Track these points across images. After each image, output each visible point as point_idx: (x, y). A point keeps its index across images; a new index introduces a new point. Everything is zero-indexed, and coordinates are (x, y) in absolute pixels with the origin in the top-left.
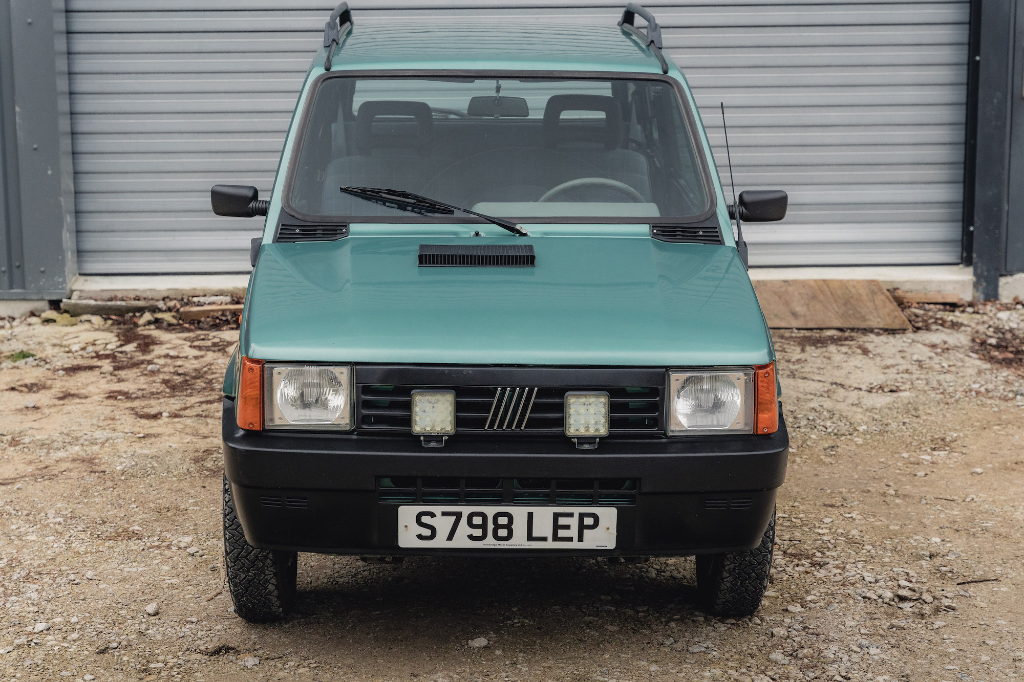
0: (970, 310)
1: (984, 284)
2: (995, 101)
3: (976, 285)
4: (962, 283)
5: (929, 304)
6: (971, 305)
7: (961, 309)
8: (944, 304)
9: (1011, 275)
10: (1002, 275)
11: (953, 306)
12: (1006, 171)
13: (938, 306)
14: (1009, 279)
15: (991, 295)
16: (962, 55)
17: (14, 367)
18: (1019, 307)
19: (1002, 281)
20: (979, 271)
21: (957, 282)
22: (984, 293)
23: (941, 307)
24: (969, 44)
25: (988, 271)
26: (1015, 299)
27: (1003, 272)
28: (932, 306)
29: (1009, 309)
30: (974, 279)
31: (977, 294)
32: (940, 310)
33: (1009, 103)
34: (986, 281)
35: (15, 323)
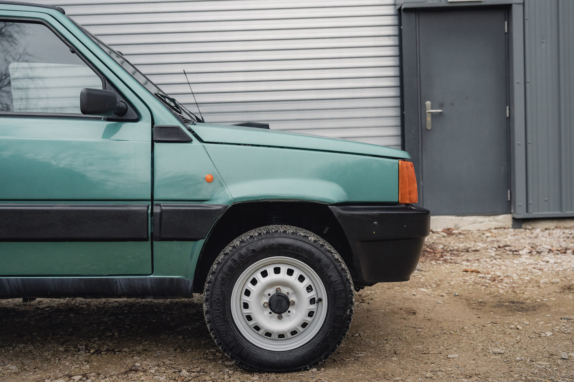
2: (413, 131)
12: (421, 166)
16: (398, 112)
24: (400, 107)
33: (420, 132)
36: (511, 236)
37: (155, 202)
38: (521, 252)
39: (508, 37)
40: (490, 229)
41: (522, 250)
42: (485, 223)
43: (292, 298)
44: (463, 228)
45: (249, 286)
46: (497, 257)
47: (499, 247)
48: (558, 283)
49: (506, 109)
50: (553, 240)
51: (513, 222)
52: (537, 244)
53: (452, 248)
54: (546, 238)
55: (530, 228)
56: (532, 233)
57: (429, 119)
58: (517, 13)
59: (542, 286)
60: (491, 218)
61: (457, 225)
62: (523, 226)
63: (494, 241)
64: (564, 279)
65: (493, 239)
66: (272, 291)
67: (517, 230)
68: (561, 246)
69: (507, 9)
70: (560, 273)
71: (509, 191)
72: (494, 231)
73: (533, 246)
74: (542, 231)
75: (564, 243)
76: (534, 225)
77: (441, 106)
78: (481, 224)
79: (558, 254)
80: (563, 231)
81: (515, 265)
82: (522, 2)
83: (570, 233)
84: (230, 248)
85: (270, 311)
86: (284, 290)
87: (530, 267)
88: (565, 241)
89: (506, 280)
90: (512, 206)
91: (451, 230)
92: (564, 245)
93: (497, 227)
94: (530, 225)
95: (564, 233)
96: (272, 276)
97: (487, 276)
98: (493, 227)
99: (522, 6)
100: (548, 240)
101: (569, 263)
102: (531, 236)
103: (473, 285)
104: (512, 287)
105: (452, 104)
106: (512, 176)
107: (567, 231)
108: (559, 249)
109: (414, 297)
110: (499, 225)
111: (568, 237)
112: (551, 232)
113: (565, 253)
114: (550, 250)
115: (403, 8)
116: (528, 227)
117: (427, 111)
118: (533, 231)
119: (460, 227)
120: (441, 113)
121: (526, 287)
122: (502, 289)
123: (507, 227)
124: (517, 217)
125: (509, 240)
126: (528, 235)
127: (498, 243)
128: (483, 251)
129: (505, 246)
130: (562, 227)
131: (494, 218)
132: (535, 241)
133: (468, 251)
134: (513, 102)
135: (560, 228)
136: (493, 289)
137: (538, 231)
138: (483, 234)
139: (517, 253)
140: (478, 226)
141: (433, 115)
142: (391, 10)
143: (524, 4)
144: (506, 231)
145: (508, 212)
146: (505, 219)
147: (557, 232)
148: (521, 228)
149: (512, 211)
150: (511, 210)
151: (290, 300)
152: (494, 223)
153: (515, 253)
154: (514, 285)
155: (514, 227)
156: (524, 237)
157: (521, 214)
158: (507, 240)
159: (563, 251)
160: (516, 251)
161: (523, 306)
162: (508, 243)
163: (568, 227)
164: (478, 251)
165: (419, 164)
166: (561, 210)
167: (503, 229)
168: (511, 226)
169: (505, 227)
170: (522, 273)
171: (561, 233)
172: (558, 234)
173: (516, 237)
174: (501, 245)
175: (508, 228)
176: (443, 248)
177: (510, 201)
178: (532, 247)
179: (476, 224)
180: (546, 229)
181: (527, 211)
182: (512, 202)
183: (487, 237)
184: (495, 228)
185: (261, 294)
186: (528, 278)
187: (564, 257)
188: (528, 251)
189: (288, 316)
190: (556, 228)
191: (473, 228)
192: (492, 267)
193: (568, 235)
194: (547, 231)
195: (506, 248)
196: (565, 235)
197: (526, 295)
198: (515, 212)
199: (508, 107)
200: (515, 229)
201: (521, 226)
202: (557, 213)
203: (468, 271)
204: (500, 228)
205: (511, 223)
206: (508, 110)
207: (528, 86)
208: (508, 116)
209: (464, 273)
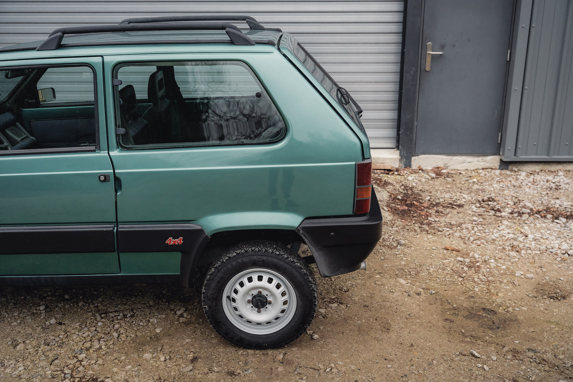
0: (396, 173)
1: (405, 160)
2: (412, 72)
3: (400, 160)
4: (394, 159)
5: (376, 170)
6: (397, 170)
7: (392, 172)
8: (384, 170)
9: (418, 156)
10: (413, 156)
11: (388, 171)
12: (416, 107)
13: (381, 171)
14: (416, 158)
15: (408, 165)
16: (399, 49)
18: (420, 171)
19: (413, 158)
20: (402, 154)
21: (392, 159)
22: (404, 164)
23: (383, 171)
24: (401, 44)
25: (406, 154)
26: (419, 167)
27: (415, 155)
28: (378, 171)
29: (416, 173)
30: (400, 158)
31: (401, 165)
32: (382, 173)
33: (419, 73)
34: (405, 159)
36: (497, 182)
38: (503, 213)
40: (477, 169)
41: (504, 208)
42: (473, 163)
44: (452, 167)
46: (479, 219)
47: (483, 201)
49: (508, 52)
50: (536, 191)
51: (501, 163)
52: (520, 199)
53: (438, 201)
54: (530, 188)
55: (516, 170)
56: (517, 179)
57: (429, 59)
60: (480, 158)
61: (447, 164)
62: (510, 167)
63: (479, 190)
64: (539, 270)
65: (479, 187)
67: (504, 172)
68: (542, 205)
71: (500, 134)
72: (483, 173)
73: (516, 201)
74: (527, 176)
75: (546, 198)
76: (521, 167)
77: (442, 47)
78: (470, 164)
79: (538, 219)
80: (547, 178)
83: (554, 181)
87: (508, 245)
88: (547, 194)
89: (483, 269)
90: (501, 149)
91: (440, 169)
92: (546, 201)
93: (484, 167)
94: (516, 167)
95: (547, 181)
97: (466, 258)
98: (481, 168)
100: (531, 192)
101: (547, 241)
103: (451, 276)
104: (488, 281)
105: (454, 46)
106: (505, 119)
107: (551, 177)
108: (540, 209)
109: (391, 295)
110: (487, 165)
111: (551, 189)
112: (535, 178)
113: (545, 217)
117: (428, 52)
118: (518, 175)
119: (450, 166)
120: (441, 55)
121: (501, 282)
123: (495, 168)
124: (505, 159)
125: (494, 190)
126: (513, 181)
127: (483, 194)
128: (467, 208)
129: (490, 199)
130: (547, 171)
131: (482, 159)
132: (519, 193)
133: (452, 207)
134: (515, 47)
135: (545, 171)
136: (469, 284)
137: (523, 175)
138: (470, 177)
139: (499, 214)
140: (466, 166)
141: (433, 57)
144: (493, 173)
145: (497, 153)
146: (493, 160)
147: (542, 180)
148: (507, 169)
149: (501, 153)
152: (483, 163)
153: (497, 213)
154: (490, 278)
155: (501, 168)
156: (509, 185)
157: (509, 157)
158: (492, 189)
160: (499, 210)
162: (493, 195)
163: (553, 171)
164: (462, 206)
165: (415, 104)
166: (548, 154)
167: (490, 170)
168: (498, 167)
169: (493, 167)
170: (500, 255)
171: (545, 181)
172: (542, 183)
173: (501, 185)
174: (486, 198)
175: (495, 169)
176: (429, 200)
177: (500, 143)
178: (515, 204)
179: (465, 164)
180: (531, 174)
181: (515, 155)
182: (502, 145)
183: (474, 182)
184: (483, 169)
186: (504, 267)
187: (543, 225)
188: (510, 211)
190: (541, 171)
191: (461, 167)
192: (473, 242)
193: (551, 185)
194: (532, 177)
195: (490, 203)
196: (548, 184)
198: (503, 154)
199: (509, 51)
200: (502, 170)
201: (508, 167)
202: (544, 157)
203: (448, 250)
204: (487, 169)
205: (499, 164)
206: (509, 53)
207: (533, 30)
208: (508, 60)
209: (445, 251)
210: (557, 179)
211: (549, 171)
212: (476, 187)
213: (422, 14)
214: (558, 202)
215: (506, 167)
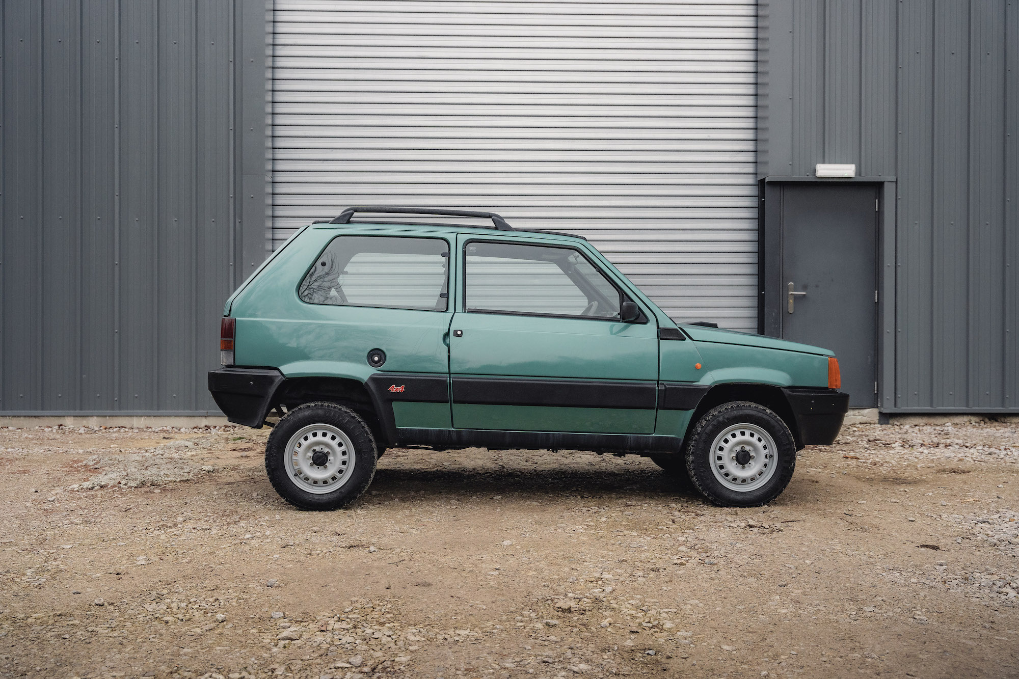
2: (774, 314)
16: (754, 292)
17: (235, 443)
24: (758, 286)
33: (781, 315)
35: (235, 429)
36: (880, 431)
37: (660, 382)
38: (893, 445)
39: (879, 217)
40: (854, 424)
41: (894, 443)
42: (849, 417)
43: (752, 454)
45: (723, 444)
46: (870, 448)
47: (869, 441)
48: (933, 467)
50: (924, 435)
51: (879, 417)
52: (908, 439)
54: (916, 434)
55: (898, 424)
56: (901, 429)
57: (791, 301)
58: (889, 190)
59: (920, 469)
60: (856, 412)
62: (891, 422)
63: (862, 435)
65: (860, 433)
66: (738, 448)
67: (884, 426)
68: (932, 442)
69: (878, 186)
70: (935, 460)
71: (876, 383)
72: (861, 426)
73: (905, 440)
74: (911, 427)
75: (936, 438)
76: (902, 421)
77: (805, 288)
79: (930, 447)
80: (933, 428)
81: (891, 454)
82: (895, 180)
83: (942, 430)
84: (711, 416)
85: (736, 463)
86: (747, 448)
87: (906, 456)
88: (936, 437)
89: (885, 465)
90: (879, 400)
92: (936, 440)
93: (862, 422)
94: (898, 422)
95: (935, 430)
96: (739, 438)
97: (867, 461)
98: (858, 421)
99: (894, 184)
100: (919, 435)
101: (943, 454)
102: (900, 431)
103: (857, 468)
105: (817, 286)
106: (879, 366)
107: (938, 428)
108: (932, 444)
109: (808, 473)
110: (865, 419)
111: (940, 434)
112: (921, 428)
113: (937, 447)
114: (922, 444)
115: (766, 180)
116: (896, 423)
117: (790, 293)
118: (902, 427)
120: (804, 295)
121: (905, 469)
122: (884, 470)
123: (873, 422)
124: (885, 411)
125: (878, 435)
126: (897, 430)
127: (868, 438)
128: (854, 444)
129: (876, 440)
130: (932, 424)
131: (859, 413)
132: (905, 436)
133: (839, 443)
134: (883, 287)
135: (930, 425)
136: (876, 471)
137: (907, 427)
138: (849, 428)
139: (890, 446)
141: (796, 298)
142: (750, 180)
143: (896, 182)
144: (872, 426)
145: (875, 406)
146: (871, 414)
147: (928, 429)
148: (888, 423)
149: (879, 405)
150: (877, 404)
151: (751, 455)
152: (860, 417)
153: (887, 446)
154: (894, 468)
155: (881, 422)
156: (894, 432)
157: (889, 408)
158: (876, 434)
159: (936, 445)
160: (888, 444)
161: (905, 481)
162: (878, 437)
163: (939, 424)
164: (849, 443)
166: (932, 406)
167: (869, 424)
168: (877, 422)
169: (871, 422)
170: (899, 460)
171: (932, 430)
172: (929, 431)
173: (885, 432)
174: (871, 439)
175: (874, 424)
177: (877, 394)
178: (903, 442)
180: (916, 426)
181: (895, 405)
182: (879, 395)
183: (854, 431)
184: (860, 423)
185: (731, 450)
186: (906, 463)
187: (936, 449)
188: (900, 444)
189: (749, 467)
190: (926, 424)
192: (869, 456)
193: (939, 432)
194: (917, 427)
195: (876, 442)
196: (936, 432)
197: (907, 475)
198: (882, 406)
199: (876, 292)
200: (881, 424)
201: (888, 421)
202: (927, 409)
203: (848, 458)
204: (866, 423)
205: (878, 418)
206: (876, 294)
207: (899, 269)
208: (876, 301)
209: (845, 459)
210: (946, 429)
211: (934, 425)
212: (857, 433)
213: (781, 253)
214: (948, 440)
215: (886, 422)
